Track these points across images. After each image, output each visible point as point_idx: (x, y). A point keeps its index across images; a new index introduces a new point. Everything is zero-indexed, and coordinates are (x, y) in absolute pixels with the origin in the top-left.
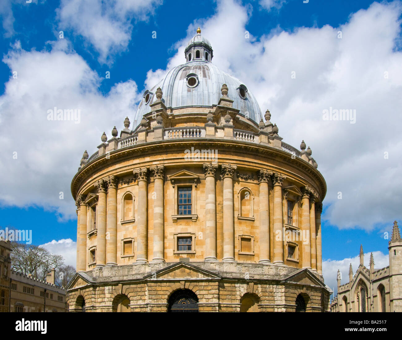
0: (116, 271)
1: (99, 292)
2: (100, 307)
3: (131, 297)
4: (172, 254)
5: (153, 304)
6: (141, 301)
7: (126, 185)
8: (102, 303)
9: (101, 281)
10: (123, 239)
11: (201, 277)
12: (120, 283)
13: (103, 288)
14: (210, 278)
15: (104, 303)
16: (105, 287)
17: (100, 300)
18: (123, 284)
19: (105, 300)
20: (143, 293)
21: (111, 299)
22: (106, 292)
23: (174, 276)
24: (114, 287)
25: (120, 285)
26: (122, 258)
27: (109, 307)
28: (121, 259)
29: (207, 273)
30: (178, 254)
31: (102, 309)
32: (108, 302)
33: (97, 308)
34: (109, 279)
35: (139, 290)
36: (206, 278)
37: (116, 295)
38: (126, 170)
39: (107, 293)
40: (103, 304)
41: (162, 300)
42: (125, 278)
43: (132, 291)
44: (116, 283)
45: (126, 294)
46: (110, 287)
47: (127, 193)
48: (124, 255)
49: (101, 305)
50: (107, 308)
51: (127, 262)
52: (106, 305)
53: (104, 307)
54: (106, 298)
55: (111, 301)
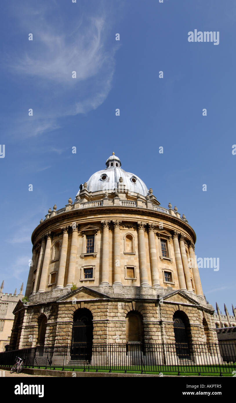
0: (128, 290)
1: (111, 307)
2: (113, 321)
3: (144, 314)
4: (163, 283)
5: (166, 322)
6: (153, 318)
7: (127, 229)
8: (115, 317)
9: (114, 297)
10: (126, 265)
11: (188, 303)
12: (133, 301)
13: (116, 303)
14: (194, 305)
15: (117, 317)
16: (118, 303)
17: (112, 314)
18: (137, 302)
19: (119, 315)
20: (155, 312)
21: (124, 314)
23: (175, 300)
24: (127, 303)
25: (134, 303)
27: (123, 322)
28: (125, 280)
29: (192, 301)
30: (166, 283)
31: (115, 323)
32: (121, 316)
33: (110, 322)
34: (122, 296)
35: (151, 308)
36: (191, 304)
37: (129, 311)
38: (131, 220)
39: (120, 308)
40: (117, 319)
41: (170, 318)
42: (137, 297)
43: (145, 309)
44: (130, 301)
45: (139, 311)
46: (123, 303)
47: (128, 234)
48: (127, 277)
49: (114, 320)
50: (121, 323)
51: (130, 283)
52: (120, 320)
53: (118, 322)
54: (119, 313)
55: (124, 316)
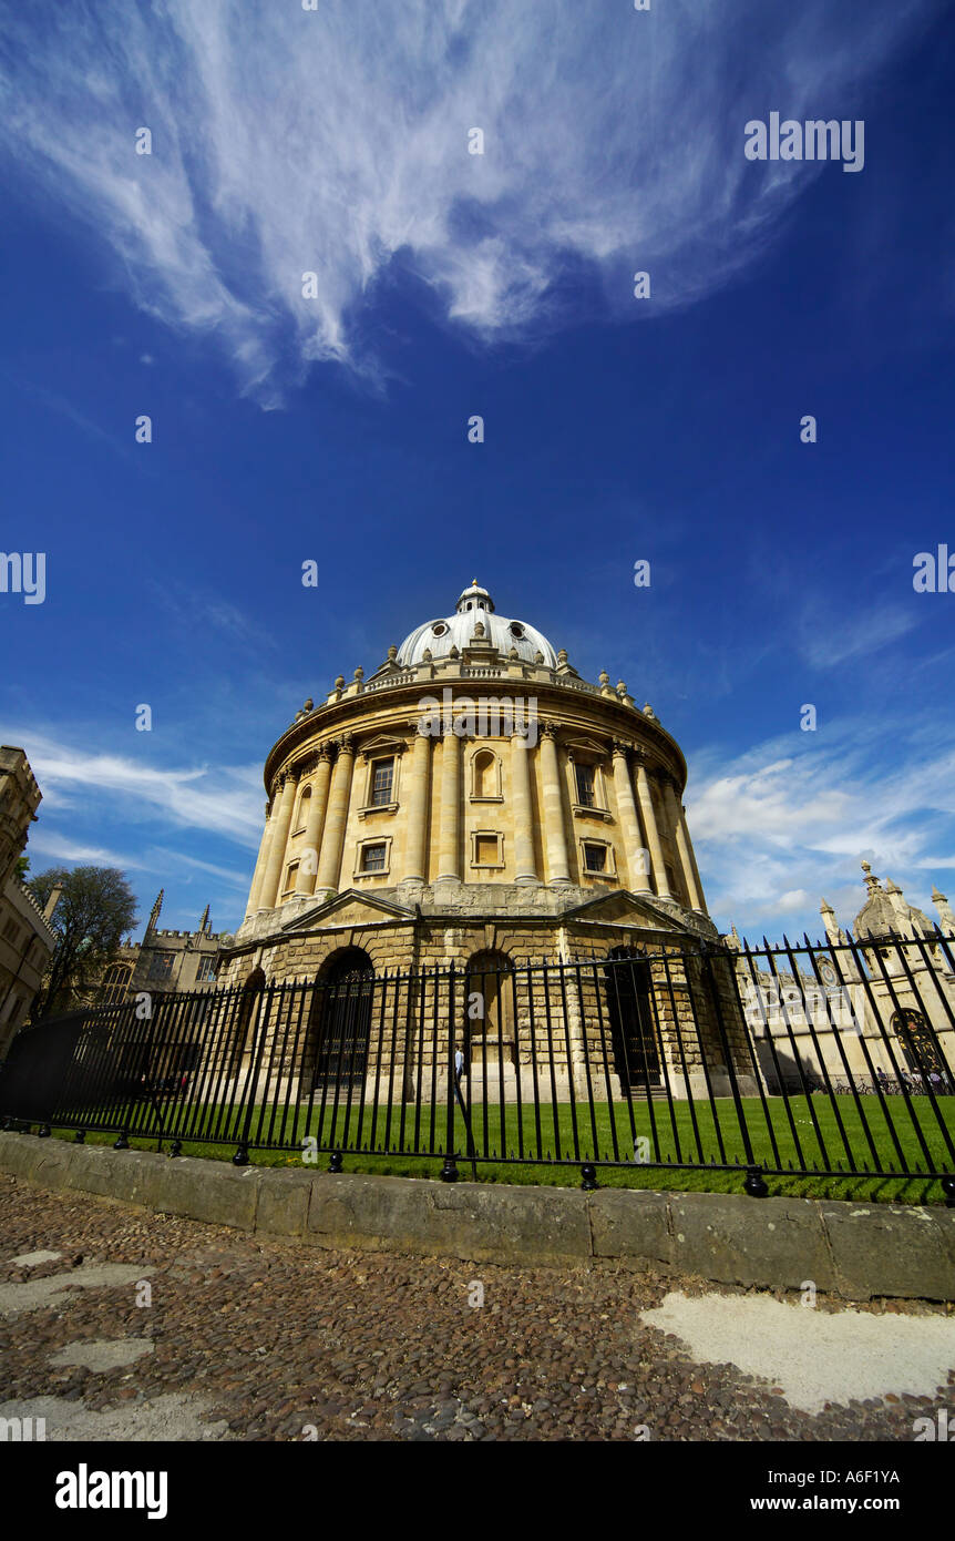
3: (519, 959)
9: (433, 915)
10: (475, 830)
12: (490, 923)
13: (439, 931)
16: (446, 930)
18: (498, 927)
22: (448, 940)
24: (470, 931)
25: (490, 928)
26: (473, 868)
28: (470, 870)
30: (590, 876)
34: (456, 910)
35: (539, 942)
36: (662, 930)
37: (475, 950)
39: (451, 943)
42: (499, 912)
43: (522, 944)
44: (479, 923)
45: (505, 951)
46: (460, 931)
48: (477, 861)
51: (485, 877)
54: (445, 958)
55: (460, 966)
